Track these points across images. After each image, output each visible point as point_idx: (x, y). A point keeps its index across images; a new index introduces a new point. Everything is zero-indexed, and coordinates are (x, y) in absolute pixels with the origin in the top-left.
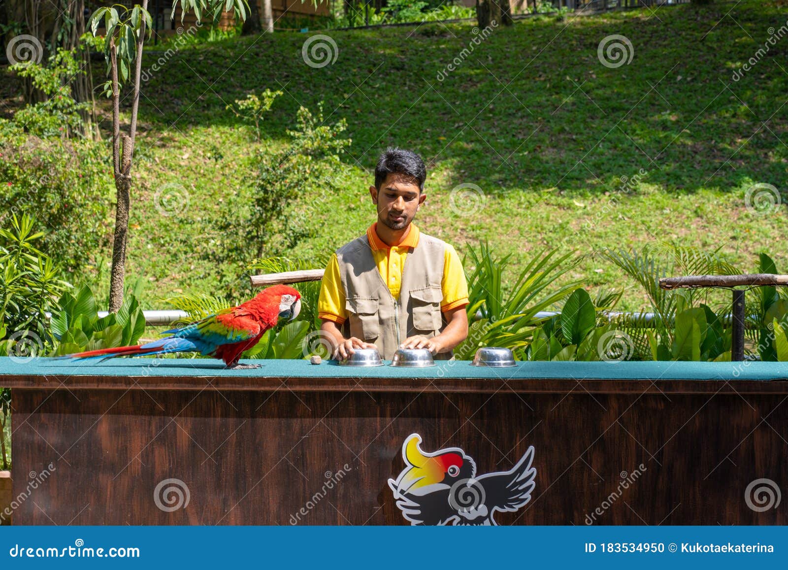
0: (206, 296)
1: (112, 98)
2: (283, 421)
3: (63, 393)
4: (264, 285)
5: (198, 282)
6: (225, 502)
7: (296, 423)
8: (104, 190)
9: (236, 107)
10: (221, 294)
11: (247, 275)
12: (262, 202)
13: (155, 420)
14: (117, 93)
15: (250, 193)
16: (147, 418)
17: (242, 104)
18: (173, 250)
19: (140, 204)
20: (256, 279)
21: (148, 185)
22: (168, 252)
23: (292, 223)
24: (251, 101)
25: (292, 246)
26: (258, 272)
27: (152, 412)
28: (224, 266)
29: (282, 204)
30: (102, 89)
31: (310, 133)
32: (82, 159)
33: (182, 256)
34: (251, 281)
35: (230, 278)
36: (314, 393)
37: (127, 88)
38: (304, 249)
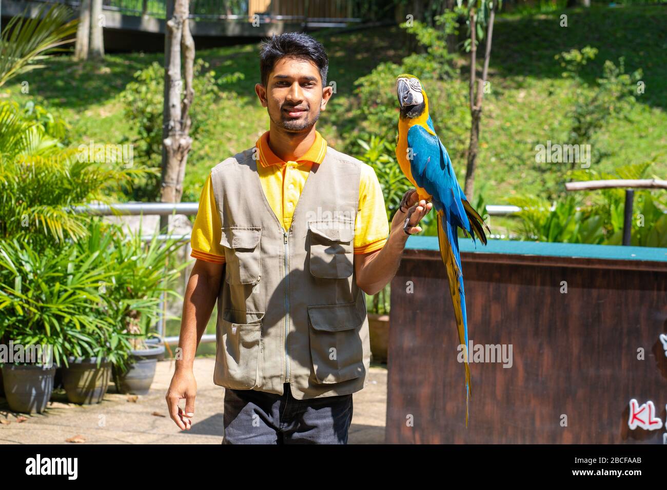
0: (532, 196)
1: (471, 52)
2: (585, 290)
3: (429, 262)
4: (576, 191)
5: (528, 187)
6: (541, 346)
7: (595, 292)
8: (463, 119)
9: (563, 59)
10: (544, 195)
11: (564, 182)
12: (576, 130)
13: (493, 286)
14: (474, 49)
15: (569, 123)
16: (487, 283)
17: (568, 56)
18: (510, 162)
19: (486, 129)
20: (570, 185)
21: (494, 115)
22: (506, 164)
23: (598, 146)
24: (574, 55)
25: (598, 162)
26: (571, 181)
27: (490, 279)
28: (547, 176)
29: (591, 132)
30: (463, 45)
31: (613, 80)
32: (449, 96)
33: (516, 168)
34: (566, 188)
35: (551, 184)
36: (608, 271)
37: (482, 45)
38: (606, 164)
